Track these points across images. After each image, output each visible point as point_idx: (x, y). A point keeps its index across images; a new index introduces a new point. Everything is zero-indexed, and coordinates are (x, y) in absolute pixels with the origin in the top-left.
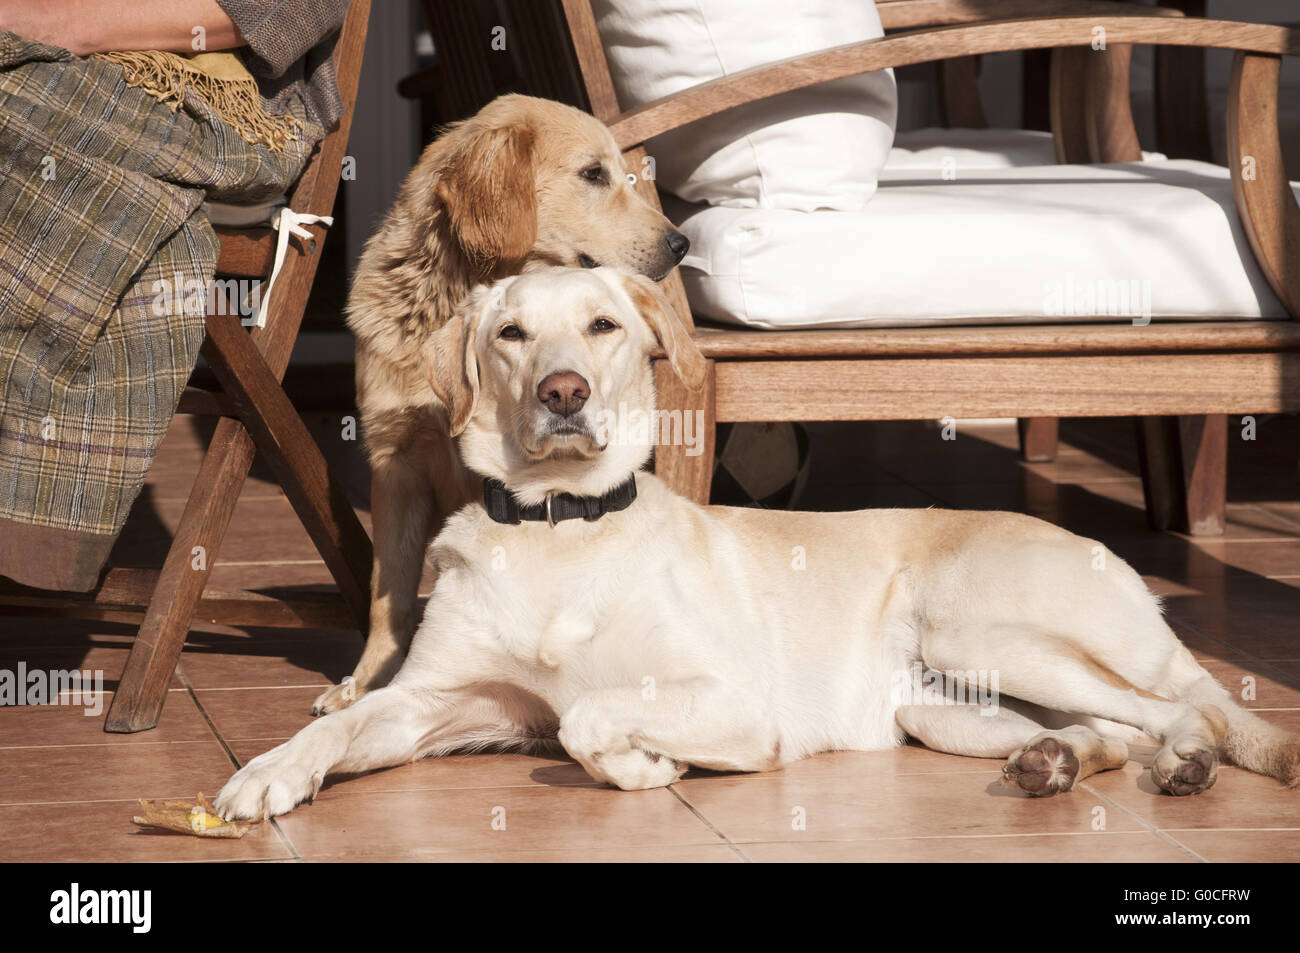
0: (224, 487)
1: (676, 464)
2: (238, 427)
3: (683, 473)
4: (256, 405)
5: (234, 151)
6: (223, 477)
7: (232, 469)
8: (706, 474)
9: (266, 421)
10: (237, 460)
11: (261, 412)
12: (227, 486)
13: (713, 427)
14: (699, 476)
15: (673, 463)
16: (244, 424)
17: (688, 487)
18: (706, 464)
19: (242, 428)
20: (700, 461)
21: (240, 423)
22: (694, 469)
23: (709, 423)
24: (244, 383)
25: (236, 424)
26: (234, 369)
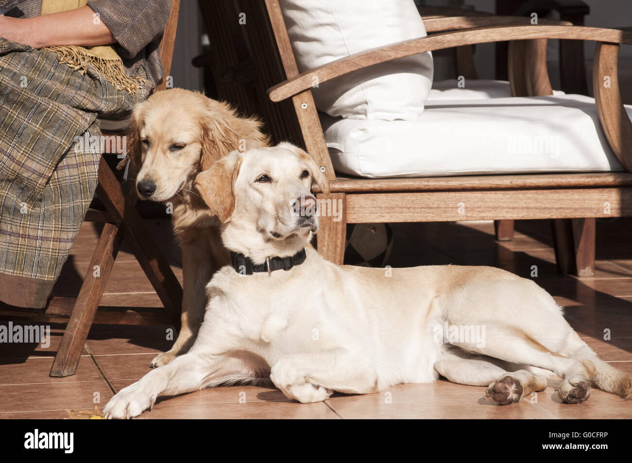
0: (107, 257)
1: (328, 244)
3: (331, 248)
5: (111, 94)
6: (107, 252)
8: (342, 248)
13: (345, 225)
14: (338, 249)
15: (326, 243)
17: (333, 255)
18: (342, 244)
19: (116, 228)
20: (339, 242)
21: (115, 226)
22: (336, 246)
23: (343, 224)
24: (117, 207)
25: (113, 227)
26: (112, 200)
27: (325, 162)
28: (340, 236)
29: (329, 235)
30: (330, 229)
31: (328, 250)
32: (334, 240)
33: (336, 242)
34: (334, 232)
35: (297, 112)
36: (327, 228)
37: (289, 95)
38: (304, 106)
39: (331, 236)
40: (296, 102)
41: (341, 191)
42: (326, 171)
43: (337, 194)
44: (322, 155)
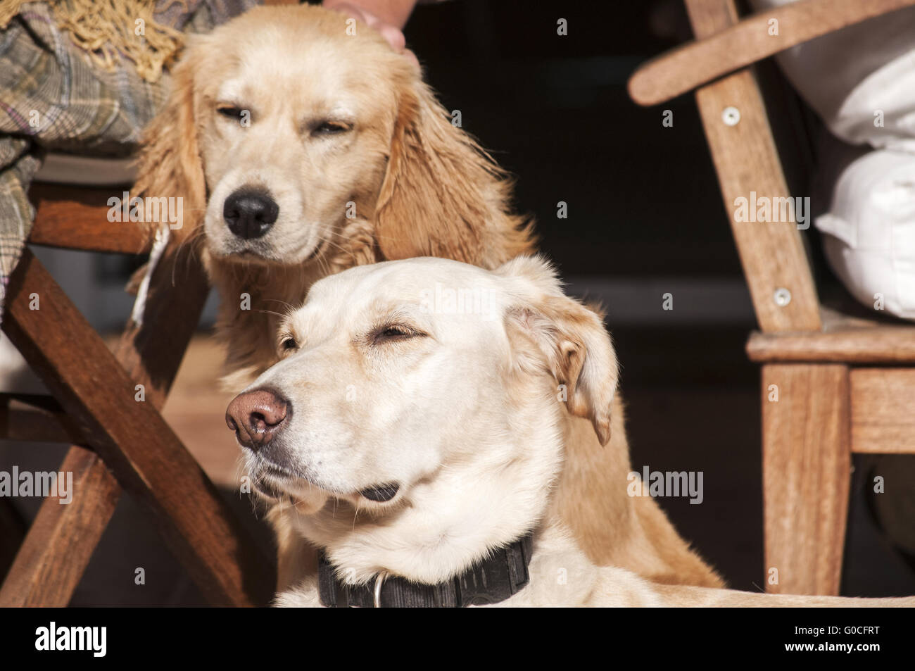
0: (66, 542)
1: (795, 509)
2: (92, 460)
3: (804, 521)
4: (110, 431)
5: (83, 94)
6: (63, 529)
7: (80, 518)
8: (836, 524)
9: (126, 453)
10: (88, 505)
11: (117, 441)
12: (71, 541)
13: (846, 459)
14: (827, 526)
15: (790, 507)
16: (100, 456)
17: (811, 542)
18: (836, 510)
19: (96, 463)
20: (828, 506)
21: (93, 455)
22: (819, 518)
23: (840, 454)
24: (88, 402)
25: (87, 457)
26: (71, 383)
27: (788, 276)
28: (830, 488)
29: (799, 486)
30: (802, 467)
31: (796, 526)
32: (814, 499)
33: (819, 503)
34: (815, 476)
35: (711, 135)
36: (792, 466)
37: (686, 86)
38: (731, 117)
39: (805, 486)
40: (708, 103)
41: (835, 358)
42: (792, 300)
43: (822, 369)
44: (780, 255)
